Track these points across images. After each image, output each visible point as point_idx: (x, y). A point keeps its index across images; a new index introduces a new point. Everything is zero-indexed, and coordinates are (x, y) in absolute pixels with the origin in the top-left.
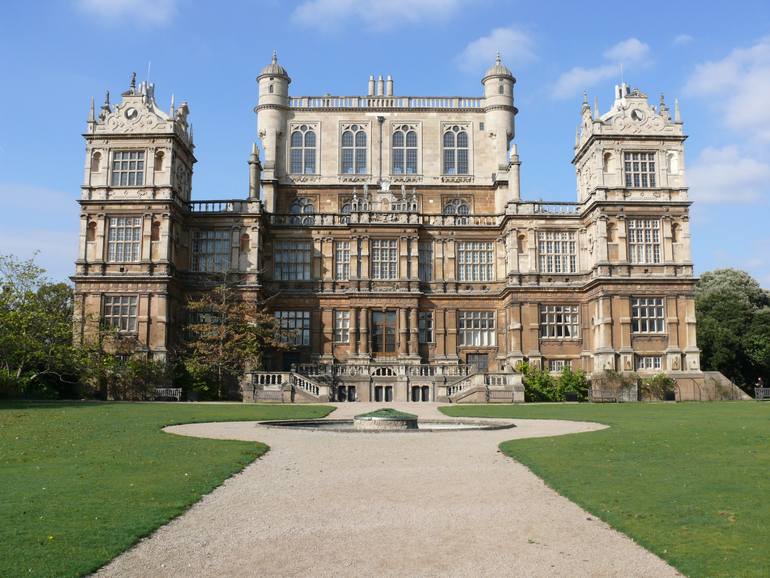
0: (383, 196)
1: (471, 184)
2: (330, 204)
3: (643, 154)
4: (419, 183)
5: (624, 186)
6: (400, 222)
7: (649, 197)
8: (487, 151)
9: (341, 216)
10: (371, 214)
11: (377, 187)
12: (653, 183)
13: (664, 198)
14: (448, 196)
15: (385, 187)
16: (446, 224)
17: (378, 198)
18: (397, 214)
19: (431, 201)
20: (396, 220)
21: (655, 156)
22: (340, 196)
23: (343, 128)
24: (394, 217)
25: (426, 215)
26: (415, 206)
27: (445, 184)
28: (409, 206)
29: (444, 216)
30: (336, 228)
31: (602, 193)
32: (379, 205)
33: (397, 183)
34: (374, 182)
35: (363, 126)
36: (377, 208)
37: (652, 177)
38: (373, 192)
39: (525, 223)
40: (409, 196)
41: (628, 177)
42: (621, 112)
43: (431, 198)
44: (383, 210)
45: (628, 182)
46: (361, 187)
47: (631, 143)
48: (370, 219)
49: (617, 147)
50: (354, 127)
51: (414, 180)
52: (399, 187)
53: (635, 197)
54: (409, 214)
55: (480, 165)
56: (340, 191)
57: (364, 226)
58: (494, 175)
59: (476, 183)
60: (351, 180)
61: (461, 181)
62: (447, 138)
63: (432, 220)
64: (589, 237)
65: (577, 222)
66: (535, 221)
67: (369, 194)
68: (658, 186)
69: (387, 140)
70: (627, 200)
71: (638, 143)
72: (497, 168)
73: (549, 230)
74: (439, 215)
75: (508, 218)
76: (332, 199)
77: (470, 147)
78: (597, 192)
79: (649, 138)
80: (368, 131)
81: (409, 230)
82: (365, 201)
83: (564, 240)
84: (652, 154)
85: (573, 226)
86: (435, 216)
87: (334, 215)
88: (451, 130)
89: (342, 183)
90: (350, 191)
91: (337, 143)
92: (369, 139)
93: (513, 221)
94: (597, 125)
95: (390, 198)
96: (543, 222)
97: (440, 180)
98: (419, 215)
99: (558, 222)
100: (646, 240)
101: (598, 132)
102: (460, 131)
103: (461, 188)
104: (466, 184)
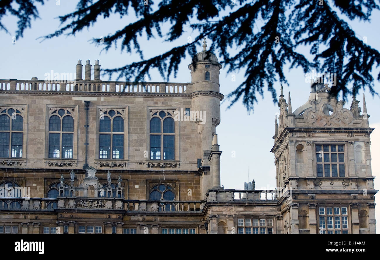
0: (89, 183)
1: (177, 169)
2: (36, 188)
3: (333, 146)
4: (125, 168)
5: (315, 175)
6: (105, 208)
7: (338, 185)
8: (193, 136)
9: (46, 201)
10: (77, 200)
11: (83, 171)
12: (342, 173)
13: (352, 186)
14: (154, 181)
15: (91, 174)
16: (150, 210)
17: (84, 184)
18: (102, 201)
19: (137, 186)
20: (101, 206)
21: (345, 148)
22: (46, 180)
23: (51, 112)
24: (100, 204)
25: (131, 202)
26: (119, 193)
27: (150, 169)
28: (114, 192)
29: (148, 203)
30: (42, 213)
31: (294, 182)
32: (85, 191)
33: (103, 168)
34: (80, 167)
35: (70, 110)
36: (84, 194)
37: (342, 166)
38: (80, 178)
39: (225, 211)
40: (114, 181)
41: (319, 167)
42: (313, 106)
43: (137, 184)
44: (90, 196)
45: (319, 172)
46: (68, 171)
47: (322, 135)
48: (76, 205)
49: (308, 139)
50: (62, 111)
51: (120, 165)
52: (105, 172)
53: (326, 185)
54: (114, 201)
55: (185, 150)
56: (46, 175)
57: (70, 211)
58: (199, 161)
59: (182, 168)
60: (57, 164)
61: (166, 166)
62: (154, 123)
63: (137, 206)
64: (285, 224)
65: (275, 208)
66: (234, 209)
67: (76, 179)
68: (347, 176)
69: (94, 126)
70: (319, 188)
71: (328, 135)
72: (202, 153)
73: (247, 217)
74: (143, 202)
75: (209, 205)
76: (38, 183)
77: (176, 133)
78: (290, 181)
79: (338, 130)
80: (75, 115)
81: (114, 216)
82: (72, 188)
83: (263, 226)
84: (341, 146)
85: (270, 213)
86: (139, 202)
87: (41, 200)
88: (158, 116)
89: (48, 167)
90: (57, 175)
91: (43, 127)
92: (76, 124)
93: (214, 208)
94: (291, 118)
95: (95, 184)
96: (241, 209)
97: (146, 165)
98: (123, 201)
99: (257, 209)
100: (336, 227)
101: (291, 125)
102: (167, 116)
103: (166, 173)
104: (171, 169)
